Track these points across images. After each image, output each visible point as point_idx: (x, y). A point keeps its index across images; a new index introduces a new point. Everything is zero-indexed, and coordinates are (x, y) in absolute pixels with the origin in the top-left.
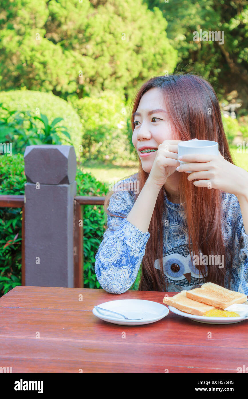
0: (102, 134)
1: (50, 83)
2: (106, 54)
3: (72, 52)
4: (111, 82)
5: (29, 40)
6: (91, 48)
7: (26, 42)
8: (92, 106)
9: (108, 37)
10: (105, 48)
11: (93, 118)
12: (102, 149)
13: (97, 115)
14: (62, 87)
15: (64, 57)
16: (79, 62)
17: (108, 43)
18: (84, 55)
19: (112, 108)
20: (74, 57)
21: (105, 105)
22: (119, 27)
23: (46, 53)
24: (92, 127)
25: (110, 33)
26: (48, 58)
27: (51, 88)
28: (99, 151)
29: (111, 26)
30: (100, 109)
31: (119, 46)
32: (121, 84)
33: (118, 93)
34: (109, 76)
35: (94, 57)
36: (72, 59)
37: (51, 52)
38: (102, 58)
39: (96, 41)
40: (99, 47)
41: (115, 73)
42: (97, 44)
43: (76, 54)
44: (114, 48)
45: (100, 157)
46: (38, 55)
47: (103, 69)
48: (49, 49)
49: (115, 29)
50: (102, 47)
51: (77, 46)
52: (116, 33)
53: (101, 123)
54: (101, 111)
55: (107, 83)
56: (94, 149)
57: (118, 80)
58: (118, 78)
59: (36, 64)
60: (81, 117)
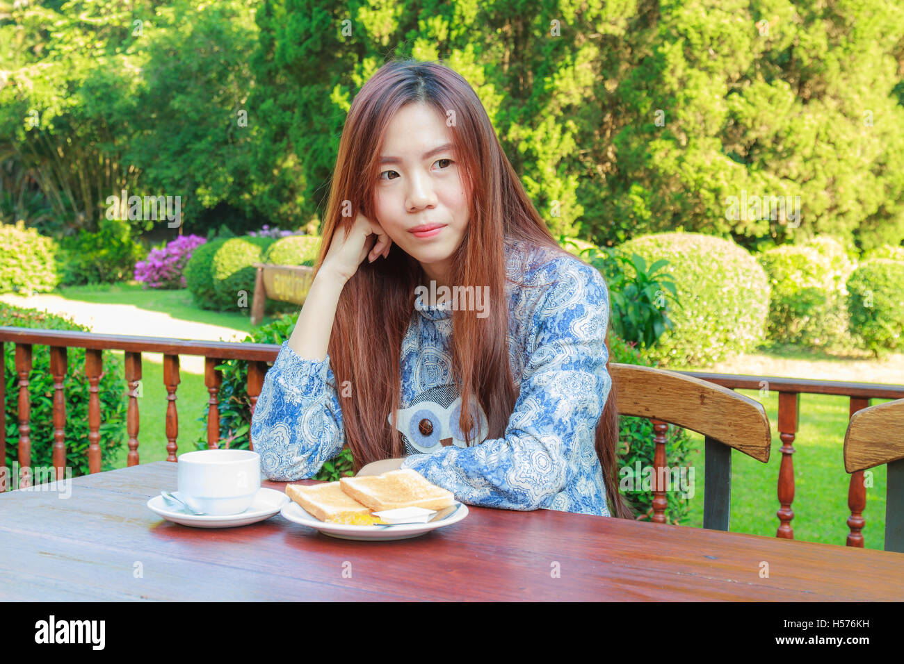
0: (808, 304)
1: (726, 222)
2: (821, 175)
3: (764, 173)
4: (830, 220)
5: (695, 155)
6: (795, 166)
7: (689, 158)
8: (791, 258)
9: (825, 149)
10: (819, 167)
11: (792, 277)
12: (810, 329)
13: (799, 273)
14: (745, 229)
15: (750, 180)
16: (775, 189)
17: (824, 159)
18: (786, 177)
19: (826, 262)
20: (767, 181)
21: (813, 256)
22: (844, 133)
23: (721, 175)
24: (790, 292)
25: (829, 142)
26: (723, 183)
27: (727, 229)
28: (803, 332)
29: (830, 131)
30: (805, 262)
31: (843, 163)
32: (847, 226)
33: (841, 238)
34: (826, 212)
35: (800, 180)
36: (763, 184)
37: (729, 174)
38: (814, 182)
39: (802, 155)
40: (809, 165)
41: (836, 206)
42: (806, 160)
43: (770, 176)
44: (834, 166)
45: (805, 342)
46: (707, 178)
47: (815, 199)
48: (725, 170)
49: (838, 136)
50: (814, 164)
51: (773, 165)
52: (838, 143)
53: (805, 286)
54: (806, 267)
55: (823, 222)
56: (795, 327)
57: (841, 218)
58: (842, 214)
59: (704, 192)
60: (772, 276)
